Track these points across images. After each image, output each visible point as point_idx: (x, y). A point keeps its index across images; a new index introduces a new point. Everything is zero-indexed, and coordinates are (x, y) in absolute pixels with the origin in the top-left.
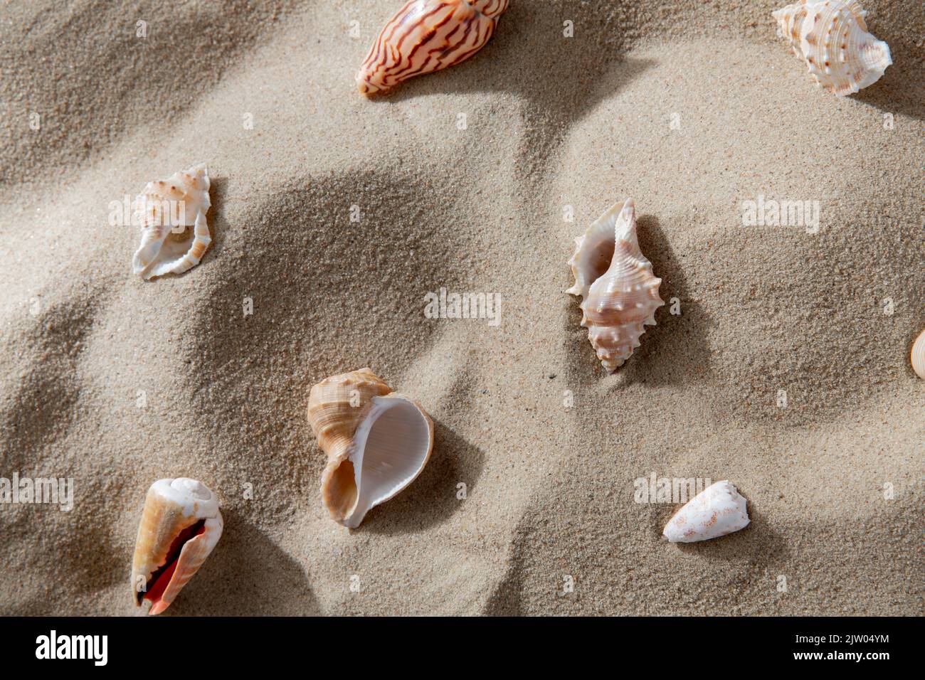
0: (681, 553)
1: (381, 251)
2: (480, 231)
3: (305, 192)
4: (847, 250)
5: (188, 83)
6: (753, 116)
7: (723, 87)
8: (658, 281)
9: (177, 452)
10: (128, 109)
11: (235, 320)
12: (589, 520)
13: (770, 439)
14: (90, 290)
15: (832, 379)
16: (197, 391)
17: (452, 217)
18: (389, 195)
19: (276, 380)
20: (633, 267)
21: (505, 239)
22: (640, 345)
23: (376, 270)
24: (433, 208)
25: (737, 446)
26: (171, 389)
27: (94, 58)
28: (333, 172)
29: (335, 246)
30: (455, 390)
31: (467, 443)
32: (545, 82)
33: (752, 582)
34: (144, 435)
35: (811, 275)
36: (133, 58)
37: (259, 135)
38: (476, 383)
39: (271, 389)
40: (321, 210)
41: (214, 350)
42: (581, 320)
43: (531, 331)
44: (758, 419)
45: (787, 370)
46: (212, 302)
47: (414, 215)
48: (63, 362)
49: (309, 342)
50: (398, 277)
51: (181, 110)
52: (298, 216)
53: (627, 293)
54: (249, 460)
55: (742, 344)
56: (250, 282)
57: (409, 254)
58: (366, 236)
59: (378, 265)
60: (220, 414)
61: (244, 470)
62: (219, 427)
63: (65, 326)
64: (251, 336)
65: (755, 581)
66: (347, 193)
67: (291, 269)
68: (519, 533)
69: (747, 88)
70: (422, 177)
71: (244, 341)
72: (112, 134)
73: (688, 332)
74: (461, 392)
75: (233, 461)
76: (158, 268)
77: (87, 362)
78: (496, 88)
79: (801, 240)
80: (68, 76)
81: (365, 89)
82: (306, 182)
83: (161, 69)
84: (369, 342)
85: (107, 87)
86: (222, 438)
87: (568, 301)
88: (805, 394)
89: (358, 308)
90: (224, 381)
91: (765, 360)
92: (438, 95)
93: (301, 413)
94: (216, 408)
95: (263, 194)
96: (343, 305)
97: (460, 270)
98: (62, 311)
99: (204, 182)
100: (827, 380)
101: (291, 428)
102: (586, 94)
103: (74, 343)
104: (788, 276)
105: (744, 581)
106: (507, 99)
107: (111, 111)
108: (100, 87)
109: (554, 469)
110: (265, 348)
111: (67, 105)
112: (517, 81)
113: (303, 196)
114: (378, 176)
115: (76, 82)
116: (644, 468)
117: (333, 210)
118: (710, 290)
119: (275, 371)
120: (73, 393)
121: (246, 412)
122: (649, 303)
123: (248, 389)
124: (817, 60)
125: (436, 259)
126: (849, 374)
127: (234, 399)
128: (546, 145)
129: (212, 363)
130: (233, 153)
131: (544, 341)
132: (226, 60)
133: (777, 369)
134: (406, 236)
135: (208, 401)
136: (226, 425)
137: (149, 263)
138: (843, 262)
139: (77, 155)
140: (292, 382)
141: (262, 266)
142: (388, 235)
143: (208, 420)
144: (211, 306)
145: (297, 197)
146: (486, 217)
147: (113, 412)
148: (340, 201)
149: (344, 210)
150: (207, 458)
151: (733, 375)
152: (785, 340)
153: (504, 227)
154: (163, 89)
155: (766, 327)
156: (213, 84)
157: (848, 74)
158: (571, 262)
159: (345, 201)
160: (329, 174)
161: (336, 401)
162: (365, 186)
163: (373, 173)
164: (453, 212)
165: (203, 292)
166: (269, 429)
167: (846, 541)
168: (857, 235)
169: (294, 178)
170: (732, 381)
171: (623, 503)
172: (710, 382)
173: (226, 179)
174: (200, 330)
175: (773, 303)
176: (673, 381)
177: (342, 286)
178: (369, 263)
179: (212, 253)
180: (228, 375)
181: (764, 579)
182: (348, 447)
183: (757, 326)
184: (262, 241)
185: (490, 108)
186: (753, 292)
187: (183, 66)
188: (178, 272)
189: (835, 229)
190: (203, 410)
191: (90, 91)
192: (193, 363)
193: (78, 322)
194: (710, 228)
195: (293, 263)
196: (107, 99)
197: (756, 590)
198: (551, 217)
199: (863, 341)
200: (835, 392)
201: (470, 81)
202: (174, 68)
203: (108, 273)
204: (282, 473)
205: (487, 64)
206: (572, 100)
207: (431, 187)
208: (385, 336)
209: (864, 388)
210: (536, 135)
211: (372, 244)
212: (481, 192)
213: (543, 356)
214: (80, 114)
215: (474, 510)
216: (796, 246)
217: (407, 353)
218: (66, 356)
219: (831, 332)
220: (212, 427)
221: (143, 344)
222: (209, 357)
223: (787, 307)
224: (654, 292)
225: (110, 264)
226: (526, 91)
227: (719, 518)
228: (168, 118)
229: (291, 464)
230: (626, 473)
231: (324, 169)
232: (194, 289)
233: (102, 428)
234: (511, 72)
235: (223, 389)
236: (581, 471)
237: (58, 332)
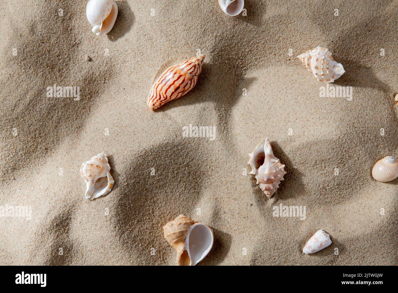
0: (310, 256)
1: (176, 170)
2: (211, 156)
3: (144, 155)
4: (346, 143)
5: (79, 116)
6: (299, 96)
7: (285, 86)
8: (284, 166)
9: (117, 260)
10: (59, 132)
11: (129, 208)
12: (276, 252)
13: (330, 210)
14: (68, 207)
15: (347, 186)
16: (121, 236)
17: (199, 152)
18: (175, 149)
19: (148, 225)
20: (274, 162)
21: (221, 157)
22: (279, 187)
23: (175, 177)
24: (192, 151)
25: (320, 215)
26: (111, 238)
27: (42, 115)
28: (153, 146)
29: (159, 172)
30: (214, 214)
31: (223, 232)
32: (220, 94)
33: (335, 261)
34: (102, 256)
35: (336, 154)
36: (57, 112)
37: (118, 134)
38: (220, 210)
39: (146, 229)
40: (151, 160)
41: (123, 220)
42: (256, 182)
43: (238, 189)
44: (324, 204)
45: (332, 187)
46: (119, 204)
47: (185, 155)
48: (64, 236)
49: (156, 209)
50: (183, 177)
51: (80, 128)
52: (144, 165)
53: (274, 173)
54: (145, 256)
55: (315, 180)
56: (131, 193)
57: (186, 169)
58: (169, 166)
59: (175, 175)
60: (131, 242)
61: (144, 260)
62: (131, 247)
63: (61, 223)
64: (136, 212)
65: (336, 260)
66: (159, 152)
67: (145, 184)
68: (252, 262)
69: (293, 85)
70: (185, 140)
71: (133, 214)
72: (55, 142)
73: (295, 179)
74: (216, 215)
75: (139, 258)
76: (95, 195)
77: (72, 234)
78: (203, 101)
79: (330, 143)
80: (33, 124)
81: (153, 109)
82: (144, 152)
83: (68, 113)
84: (178, 203)
85: (50, 125)
86: (133, 251)
87: (251, 177)
88: (339, 193)
89: (172, 192)
90: (129, 230)
91: (323, 185)
92: (182, 106)
93: (159, 234)
94: (129, 241)
95: (129, 160)
96: (166, 192)
97: (205, 170)
98: (59, 217)
99: (105, 160)
100: (346, 187)
101: (157, 241)
102: (234, 95)
103: (66, 228)
104: (327, 155)
105: (333, 261)
106: (208, 104)
107: (53, 134)
108: (47, 126)
109: (260, 237)
110: (141, 215)
111: (35, 135)
112: (210, 97)
113: (144, 157)
114: (170, 144)
115: (37, 126)
116: (292, 231)
117: (156, 159)
118: (301, 164)
119: (146, 222)
120: (70, 246)
121: (140, 239)
122: (282, 173)
123: (138, 231)
124: (319, 74)
125: (196, 168)
126: (352, 184)
127: (134, 236)
128: (226, 118)
129: (124, 225)
130: (110, 144)
131: (244, 192)
132: (90, 103)
133: (328, 187)
134: (184, 163)
135: (126, 239)
136: (134, 246)
137: (91, 194)
138: (345, 148)
139: (43, 153)
140: (153, 224)
141: (134, 186)
142: (177, 164)
143: (127, 246)
144: (119, 205)
145: (142, 158)
146: (212, 150)
147: (87, 250)
148: (158, 156)
149: (160, 158)
150: (129, 259)
151: (313, 191)
152: (330, 177)
153: (220, 153)
154: (71, 121)
155: (322, 173)
156: (88, 114)
157: (330, 76)
158: (249, 162)
159: (159, 155)
160: (152, 147)
161: (178, 231)
162: (166, 148)
163: (168, 143)
164: (200, 151)
165: (115, 201)
166: (149, 243)
167: (365, 241)
168: (348, 137)
169: (139, 151)
170: (313, 193)
171: (287, 244)
172: (306, 194)
173: (112, 156)
174: (117, 214)
175: (324, 165)
176: (292, 196)
177: (164, 185)
178: (172, 175)
179: (115, 186)
180: (130, 228)
181: (339, 259)
182: (184, 246)
183: (319, 173)
184: (133, 177)
185: (203, 109)
186: (316, 162)
187: (75, 110)
188: (103, 195)
189: (341, 137)
190: (124, 243)
191: (43, 128)
192: (117, 227)
193: (65, 220)
194: (297, 143)
195: (145, 182)
196: (50, 130)
197: (337, 263)
198: (236, 146)
199: (356, 172)
200: (349, 190)
201: (193, 99)
202: (72, 111)
203: (74, 200)
204: (157, 257)
205: (198, 92)
206: (230, 98)
207: (189, 143)
208: (183, 200)
209: (358, 187)
210: (222, 115)
211: (172, 168)
212: (208, 141)
213: (245, 198)
214: (41, 138)
215: (233, 256)
216: (329, 145)
217: (192, 204)
218: (64, 233)
219: (345, 171)
220: (129, 248)
221: (95, 224)
222: (122, 223)
223: (328, 166)
224: (283, 170)
225: (74, 196)
226: (214, 100)
227: (323, 244)
228: (76, 132)
229: (159, 253)
230: (286, 234)
231: (150, 145)
232: (112, 200)
233: (85, 257)
234: (207, 94)
235: (130, 233)
236: (270, 237)
237: (59, 225)
